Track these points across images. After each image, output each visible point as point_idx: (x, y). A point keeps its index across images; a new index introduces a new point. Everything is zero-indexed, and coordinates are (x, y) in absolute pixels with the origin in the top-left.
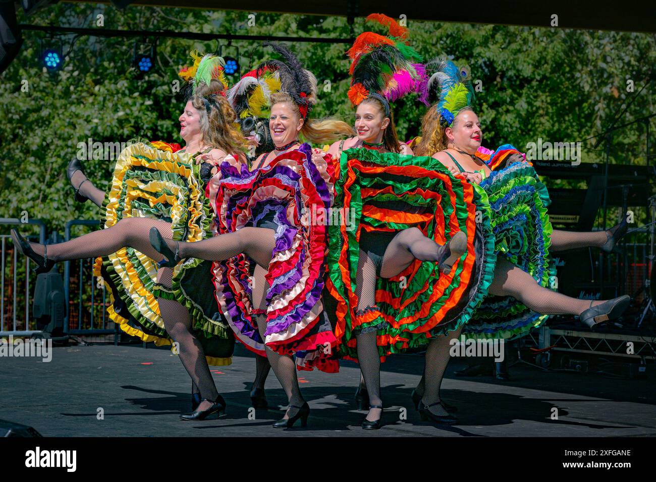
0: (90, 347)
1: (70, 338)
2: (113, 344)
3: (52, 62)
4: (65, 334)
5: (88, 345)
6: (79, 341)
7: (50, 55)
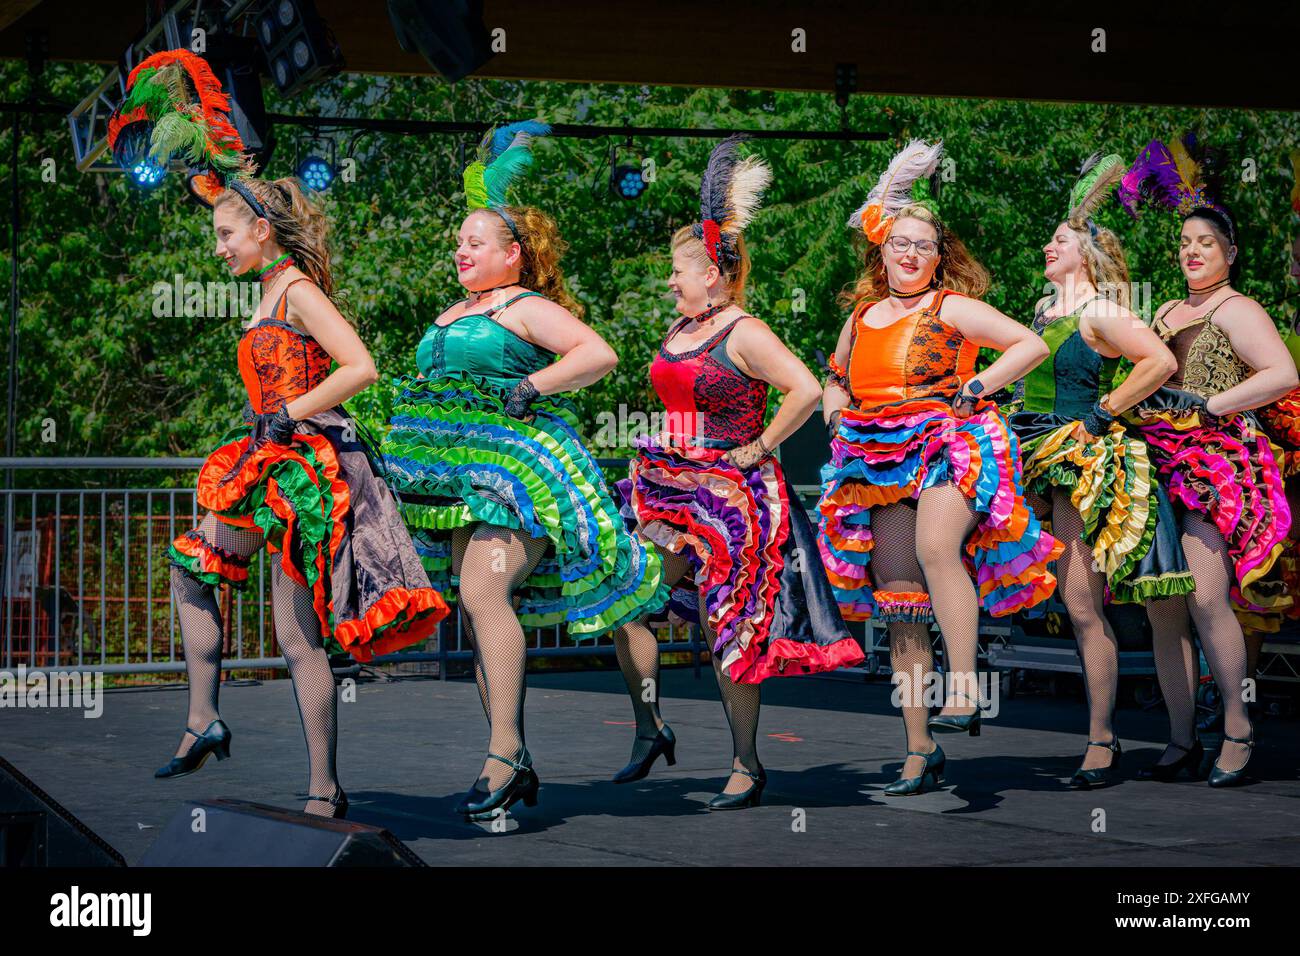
0: (396, 684)
1: (362, 669)
2: (437, 678)
3: (316, 180)
4: (353, 662)
5: (393, 681)
6: (376, 674)
7: (313, 167)
